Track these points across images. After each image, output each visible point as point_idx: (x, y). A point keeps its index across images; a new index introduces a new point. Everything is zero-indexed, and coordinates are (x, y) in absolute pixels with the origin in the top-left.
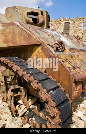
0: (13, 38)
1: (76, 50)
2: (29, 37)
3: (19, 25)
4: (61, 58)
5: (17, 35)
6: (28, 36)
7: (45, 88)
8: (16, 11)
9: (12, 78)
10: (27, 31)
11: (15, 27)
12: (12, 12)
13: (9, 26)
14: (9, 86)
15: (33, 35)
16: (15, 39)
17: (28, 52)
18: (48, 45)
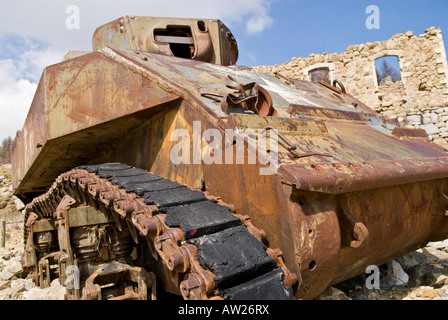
0: (98, 98)
1: (318, 111)
2: (143, 85)
3: (113, 54)
4: (244, 124)
5: (110, 85)
6: (140, 83)
7: (178, 226)
8: (122, 31)
9: (97, 234)
10: (138, 67)
11: (101, 63)
12: (110, 37)
13: (85, 65)
14: (90, 266)
15: (153, 75)
16: (103, 100)
17: (150, 140)
18: (203, 95)
